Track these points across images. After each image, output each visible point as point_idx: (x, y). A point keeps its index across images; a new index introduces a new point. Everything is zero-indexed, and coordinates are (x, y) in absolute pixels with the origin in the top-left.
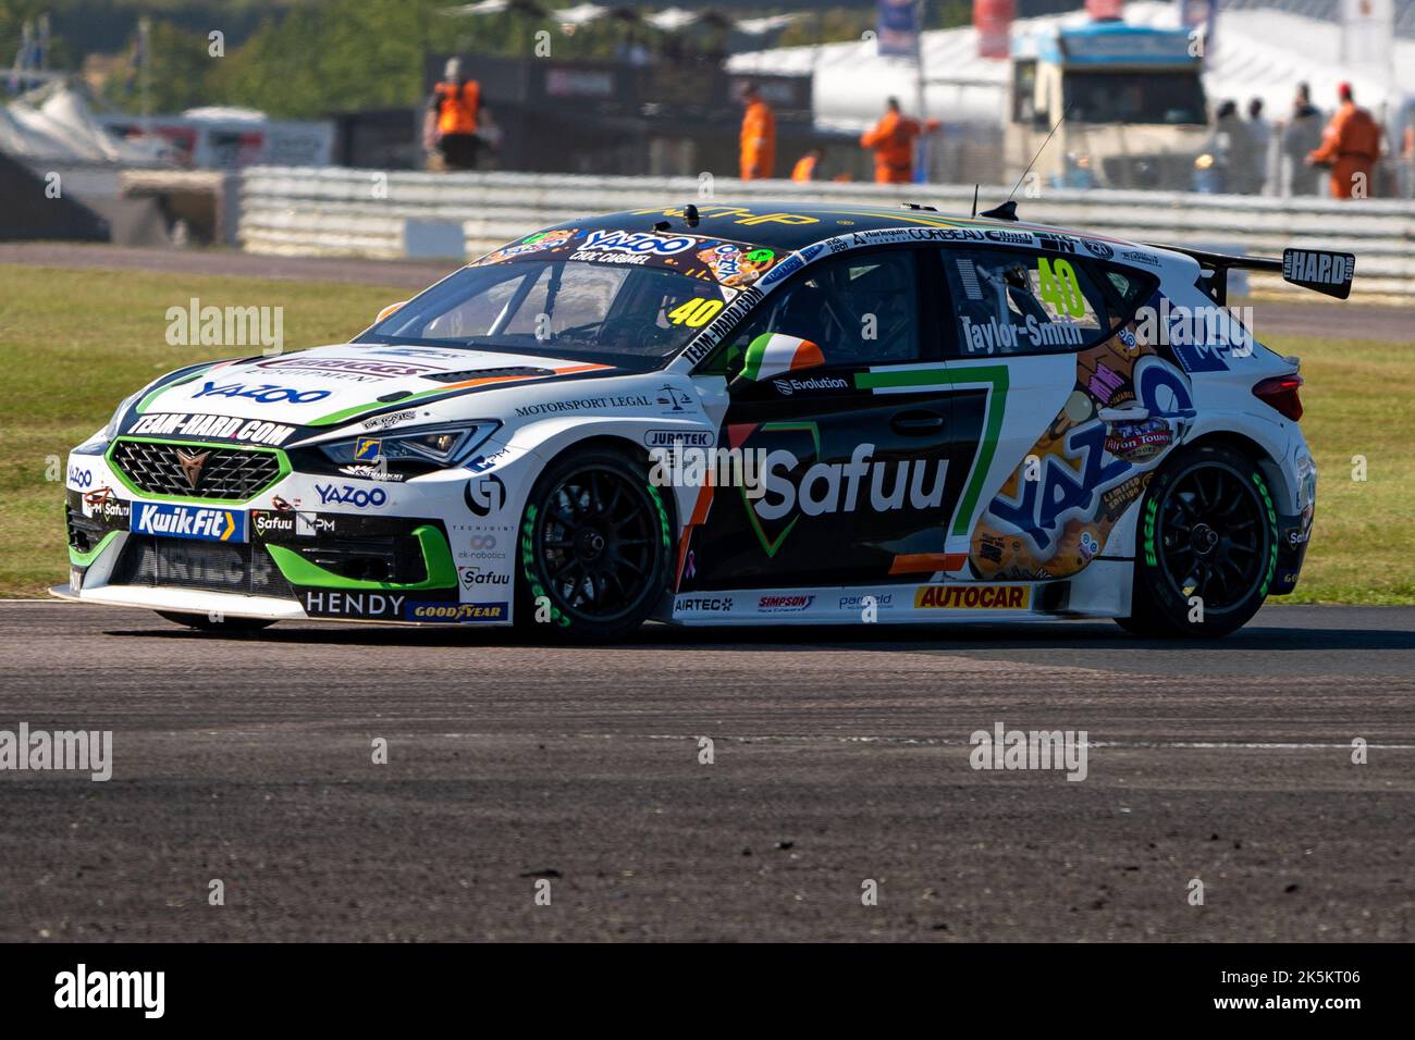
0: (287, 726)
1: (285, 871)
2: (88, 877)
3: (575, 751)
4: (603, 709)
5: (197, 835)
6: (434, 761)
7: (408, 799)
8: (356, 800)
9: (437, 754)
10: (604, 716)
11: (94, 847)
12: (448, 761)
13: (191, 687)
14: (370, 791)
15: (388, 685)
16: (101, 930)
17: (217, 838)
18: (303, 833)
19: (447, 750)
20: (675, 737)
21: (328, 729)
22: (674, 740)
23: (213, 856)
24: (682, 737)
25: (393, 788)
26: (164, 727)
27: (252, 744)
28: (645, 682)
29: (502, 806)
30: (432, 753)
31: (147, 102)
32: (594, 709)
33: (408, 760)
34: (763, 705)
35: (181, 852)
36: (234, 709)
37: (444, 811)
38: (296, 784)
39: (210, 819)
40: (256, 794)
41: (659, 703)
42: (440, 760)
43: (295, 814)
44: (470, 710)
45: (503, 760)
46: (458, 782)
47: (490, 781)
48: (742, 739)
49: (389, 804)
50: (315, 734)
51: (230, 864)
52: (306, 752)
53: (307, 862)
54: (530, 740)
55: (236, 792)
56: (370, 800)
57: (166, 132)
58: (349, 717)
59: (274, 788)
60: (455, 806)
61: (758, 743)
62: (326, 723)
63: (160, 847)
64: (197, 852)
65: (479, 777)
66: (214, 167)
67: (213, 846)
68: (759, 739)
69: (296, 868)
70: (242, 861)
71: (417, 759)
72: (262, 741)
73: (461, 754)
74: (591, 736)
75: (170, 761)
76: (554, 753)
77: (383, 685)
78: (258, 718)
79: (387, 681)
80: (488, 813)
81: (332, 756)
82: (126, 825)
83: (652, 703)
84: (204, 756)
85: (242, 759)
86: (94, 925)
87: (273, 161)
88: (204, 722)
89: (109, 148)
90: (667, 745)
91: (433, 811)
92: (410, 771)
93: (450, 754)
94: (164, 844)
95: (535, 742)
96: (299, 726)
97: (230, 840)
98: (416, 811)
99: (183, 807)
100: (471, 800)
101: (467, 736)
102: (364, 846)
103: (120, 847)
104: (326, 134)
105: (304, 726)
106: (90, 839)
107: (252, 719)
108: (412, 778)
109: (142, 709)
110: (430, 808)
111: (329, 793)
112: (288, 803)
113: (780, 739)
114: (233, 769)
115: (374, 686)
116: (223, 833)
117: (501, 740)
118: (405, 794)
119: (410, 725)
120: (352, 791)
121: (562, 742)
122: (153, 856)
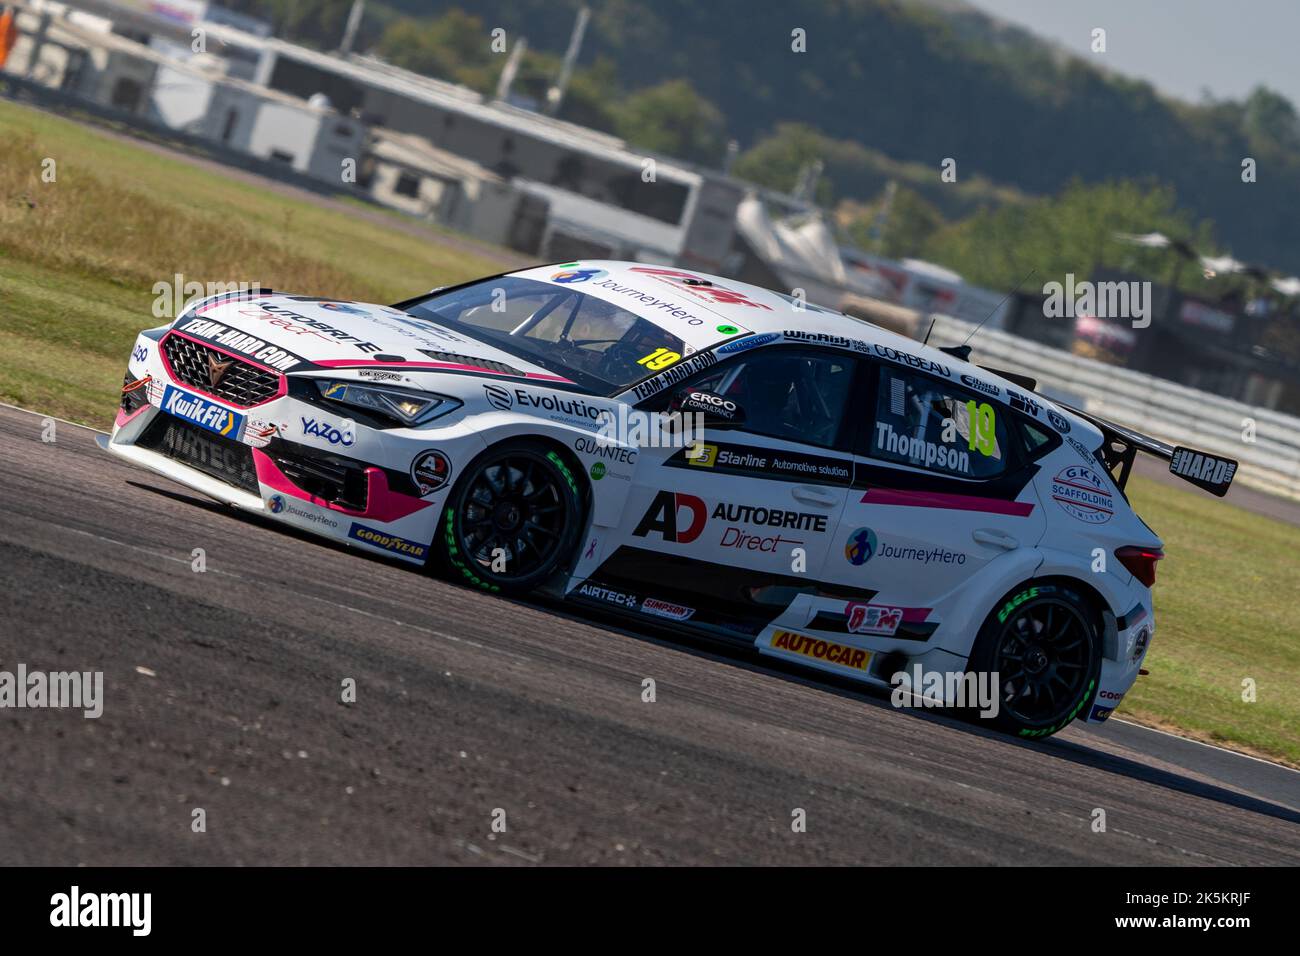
0: (840, 743)
1: (809, 852)
2: (663, 814)
3: (1052, 823)
4: (1083, 798)
5: (751, 806)
6: (944, 801)
7: (916, 824)
8: (878, 813)
9: (948, 797)
10: (1083, 803)
11: (673, 793)
12: (954, 804)
13: (779, 694)
14: (889, 810)
15: (926, 733)
16: (662, 856)
17: (764, 812)
18: (830, 827)
19: (955, 795)
20: (1133, 835)
21: (871, 752)
22: (1131, 837)
23: (758, 825)
24: (1139, 837)
25: (906, 813)
26: (749, 717)
27: (811, 749)
28: (1123, 786)
29: (986, 850)
30: (943, 794)
31: (878, 244)
32: (1076, 796)
33: (924, 794)
34: (1208, 830)
35: (736, 816)
36: (805, 719)
37: (942, 842)
38: (835, 789)
39: (764, 796)
40: (804, 787)
41: (1128, 806)
42: (949, 801)
43: (828, 811)
44: (982, 769)
45: (996, 815)
46: (957, 822)
47: (981, 828)
48: (1184, 851)
49: (900, 824)
50: (860, 755)
51: (769, 834)
52: (849, 766)
53: (827, 850)
54: (1020, 805)
55: (789, 782)
56: (887, 816)
57: (885, 273)
58: (890, 749)
59: (819, 787)
60: (950, 840)
61: (1195, 857)
62: (871, 749)
63: (721, 807)
64: (749, 819)
65: (975, 823)
66: (914, 307)
67: (761, 818)
68: (1197, 855)
69: (817, 852)
70: (779, 836)
71: (932, 796)
72: (819, 749)
73: (966, 802)
74: (1068, 816)
75: (747, 745)
76: (1037, 821)
77: (921, 732)
78: (821, 731)
79: (926, 730)
80: (973, 853)
81: (868, 775)
82: (702, 784)
83: (1123, 805)
84: (773, 748)
85: (801, 758)
86: (657, 852)
87: (957, 315)
88: (782, 722)
89: (839, 272)
90: (1125, 839)
91: (932, 839)
92: (923, 803)
93: (957, 799)
94: (726, 806)
95: (1025, 808)
96: (849, 745)
97: (774, 817)
98: (919, 835)
99: (747, 782)
100: (964, 839)
101: (973, 788)
102: (874, 850)
103: (692, 798)
104: (1002, 305)
105: (854, 746)
106: (675, 786)
107: (817, 730)
108: (924, 809)
109: (737, 699)
110: (930, 836)
111: (859, 803)
112: (825, 801)
113: (1214, 859)
114: (792, 764)
115: (915, 731)
116: (771, 810)
117: (999, 799)
118: (915, 820)
119: (934, 768)
120: (876, 806)
121: (1044, 813)
122: (715, 812)
